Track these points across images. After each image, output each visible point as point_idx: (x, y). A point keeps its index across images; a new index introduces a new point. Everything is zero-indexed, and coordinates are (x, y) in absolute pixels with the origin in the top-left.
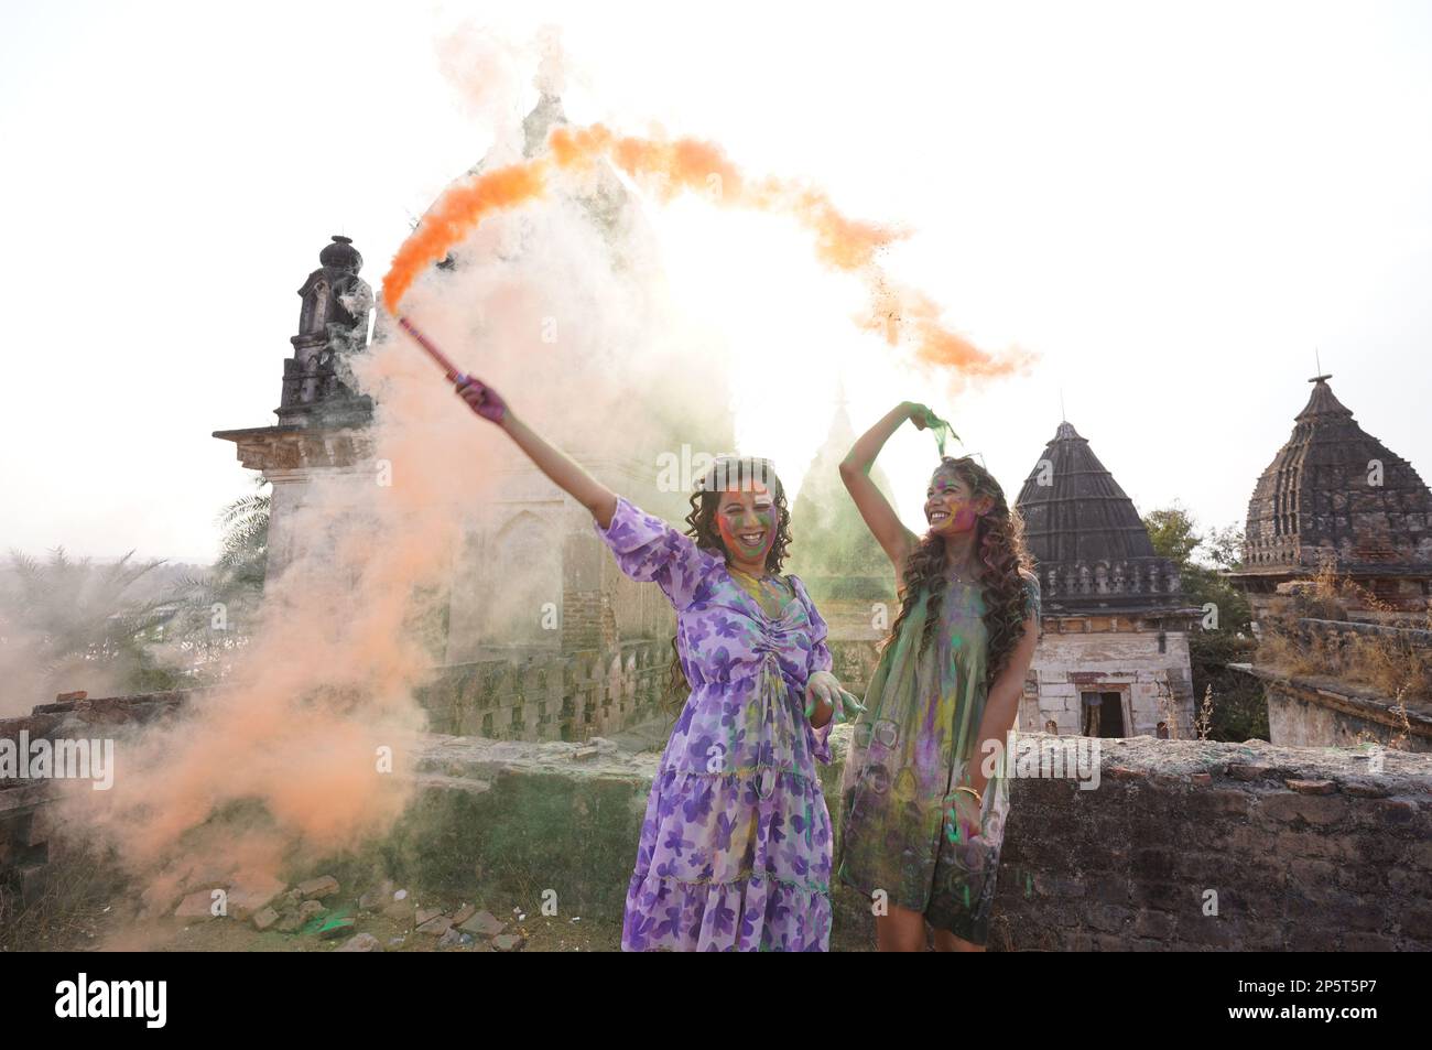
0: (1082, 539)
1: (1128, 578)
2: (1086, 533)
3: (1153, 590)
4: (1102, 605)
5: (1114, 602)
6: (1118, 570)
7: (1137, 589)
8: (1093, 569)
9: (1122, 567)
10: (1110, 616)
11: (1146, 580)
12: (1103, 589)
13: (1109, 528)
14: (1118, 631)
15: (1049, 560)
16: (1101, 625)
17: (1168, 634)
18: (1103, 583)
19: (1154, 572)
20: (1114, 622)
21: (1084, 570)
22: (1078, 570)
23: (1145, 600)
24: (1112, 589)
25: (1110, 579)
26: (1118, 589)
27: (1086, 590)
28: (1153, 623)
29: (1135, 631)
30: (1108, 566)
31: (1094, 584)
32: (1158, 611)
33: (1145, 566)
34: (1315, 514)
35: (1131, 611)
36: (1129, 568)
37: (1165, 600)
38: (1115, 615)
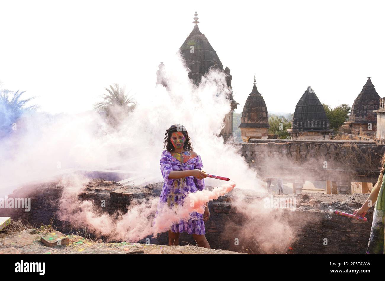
0: (309, 115)
1: (318, 124)
2: (310, 113)
3: (323, 126)
4: (312, 129)
5: (315, 129)
6: (316, 122)
7: (320, 126)
8: (310, 121)
9: (317, 121)
10: (313, 132)
11: (322, 124)
12: (313, 126)
13: (315, 112)
14: (315, 135)
15: (301, 119)
16: (311, 134)
17: (326, 136)
18: (312, 124)
19: (324, 122)
20: (314, 133)
21: (309, 122)
22: (307, 122)
23: (321, 128)
24: (314, 126)
25: (314, 124)
26: (316, 126)
27: (309, 126)
28: (323, 133)
29: (318, 135)
30: (314, 121)
31: (311, 125)
32: (323, 131)
33: (322, 121)
34: (360, 110)
35: (317, 131)
36: (319, 121)
37: (326, 128)
38: (314, 131)
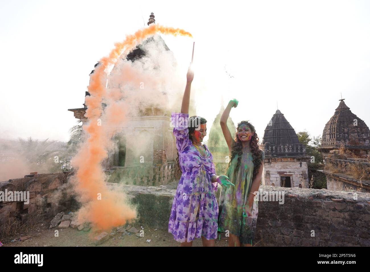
0: (282, 139)
1: (293, 149)
2: (283, 137)
3: (299, 151)
4: (286, 155)
5: (289, 154)
6: (290, 146)
7: (295, 151)
8: (284, 146)
9: (291, 146)
11: (297, 149)
12: (287, 151)
13: (288, 136)
14: (290, 162)
15: (274, 144)
16: (286, 160)
17: (302, 162)
18: (286, 149)
19: (299, 147)
20: (289, 159)
21: (282, 146)
22: (280, 146)
23: (297, 154)
24: (289, 151)
25: (288, 149)
26: (290, 151)
27: (282, 151)
28: (299, 160)
29: (294, 162)
30: (288, 145)
31: (284, 150)
32: (300, 157)
33: (297, 145)
34: (340, 133)
35: (293, 157)
36: (293, 146)
37: (302, 154)
38: (290, 157)
